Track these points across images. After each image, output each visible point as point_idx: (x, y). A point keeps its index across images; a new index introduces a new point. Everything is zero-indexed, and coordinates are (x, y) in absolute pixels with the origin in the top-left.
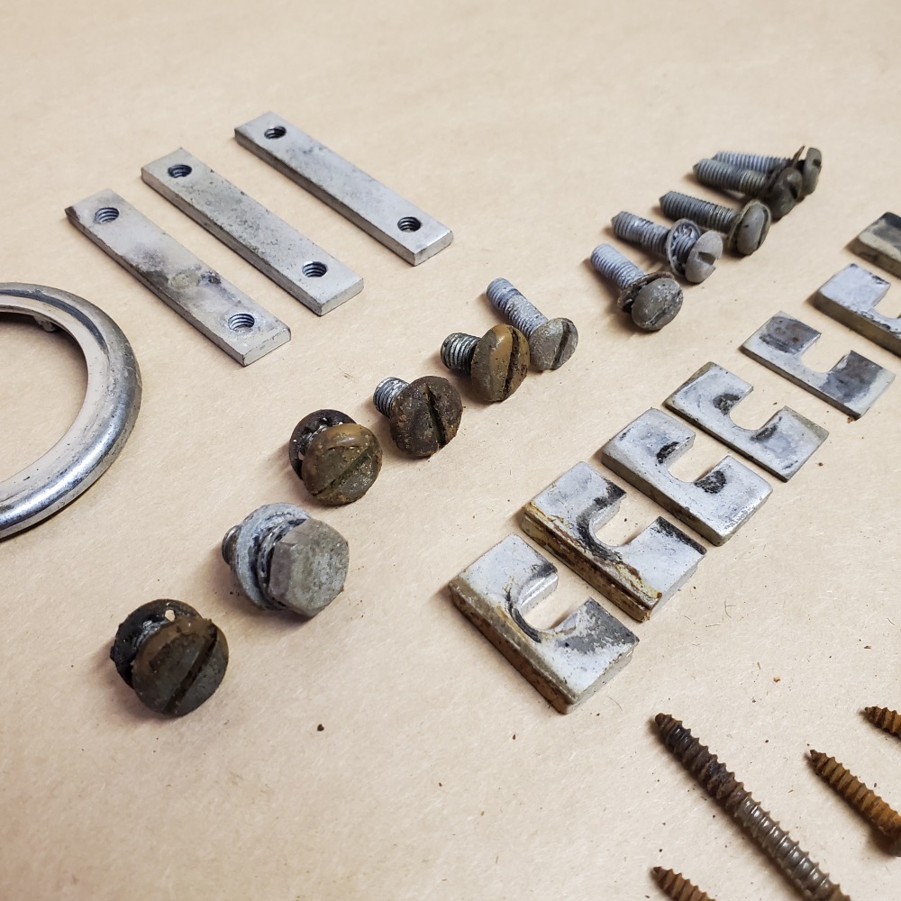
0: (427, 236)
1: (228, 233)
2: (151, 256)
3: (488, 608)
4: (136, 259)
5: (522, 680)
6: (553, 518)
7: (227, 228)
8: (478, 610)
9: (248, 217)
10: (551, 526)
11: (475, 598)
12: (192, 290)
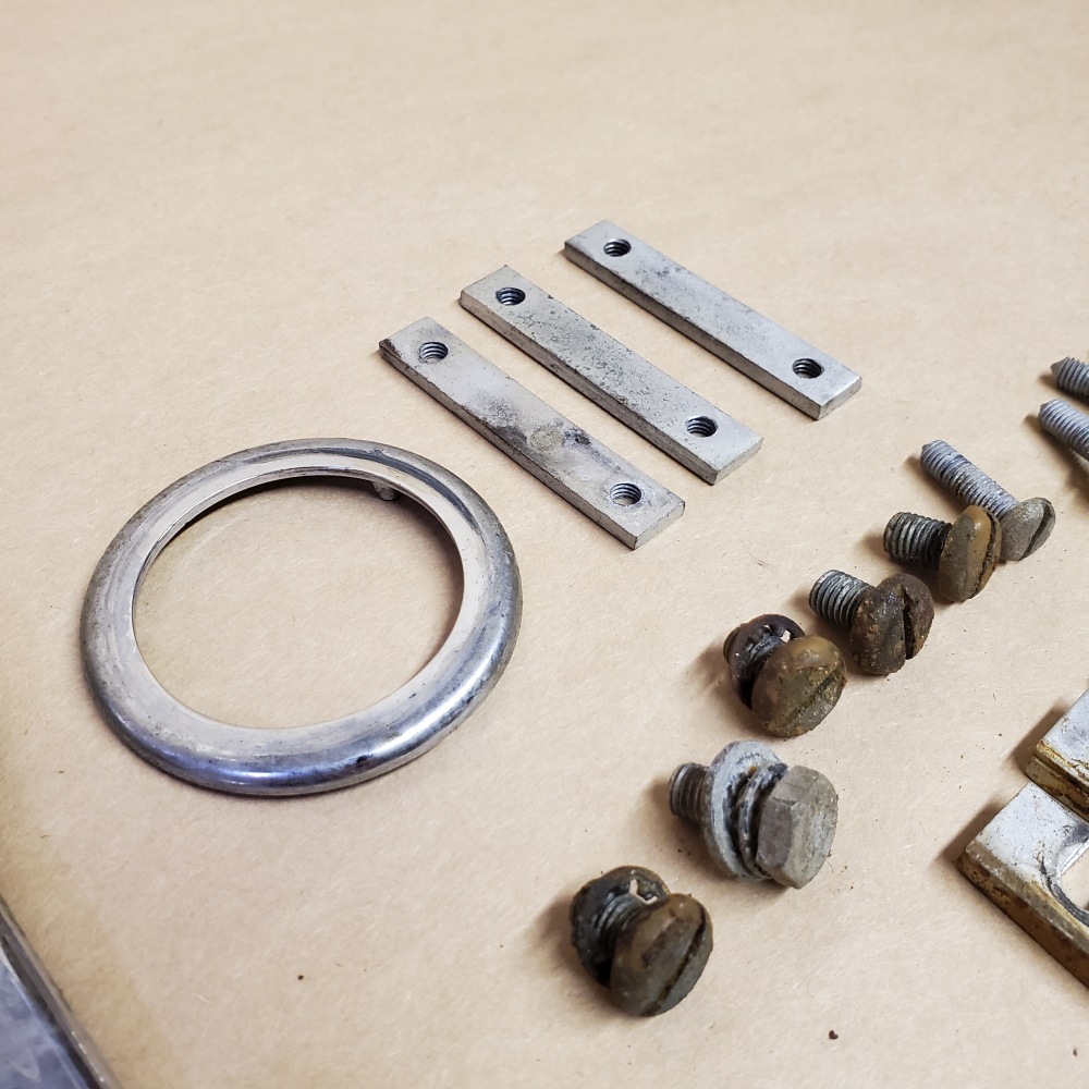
0: (833, 384)
1: (586, 379)
2: (500, 408)
3: (1023, 884)
4: (482, 411)
5: (1066, 974)
6: (1076, 763)
7: (585, 373)
8: (1009, 885)
9: (605, 358)
10: (1074, 773)
11: (1002, 870)
12: (557, 452)
